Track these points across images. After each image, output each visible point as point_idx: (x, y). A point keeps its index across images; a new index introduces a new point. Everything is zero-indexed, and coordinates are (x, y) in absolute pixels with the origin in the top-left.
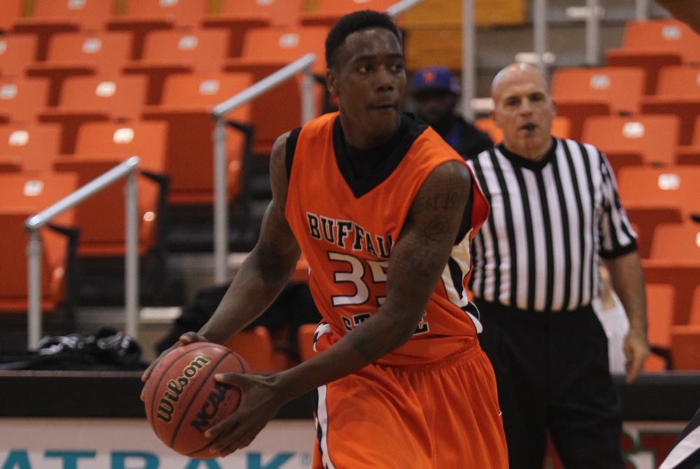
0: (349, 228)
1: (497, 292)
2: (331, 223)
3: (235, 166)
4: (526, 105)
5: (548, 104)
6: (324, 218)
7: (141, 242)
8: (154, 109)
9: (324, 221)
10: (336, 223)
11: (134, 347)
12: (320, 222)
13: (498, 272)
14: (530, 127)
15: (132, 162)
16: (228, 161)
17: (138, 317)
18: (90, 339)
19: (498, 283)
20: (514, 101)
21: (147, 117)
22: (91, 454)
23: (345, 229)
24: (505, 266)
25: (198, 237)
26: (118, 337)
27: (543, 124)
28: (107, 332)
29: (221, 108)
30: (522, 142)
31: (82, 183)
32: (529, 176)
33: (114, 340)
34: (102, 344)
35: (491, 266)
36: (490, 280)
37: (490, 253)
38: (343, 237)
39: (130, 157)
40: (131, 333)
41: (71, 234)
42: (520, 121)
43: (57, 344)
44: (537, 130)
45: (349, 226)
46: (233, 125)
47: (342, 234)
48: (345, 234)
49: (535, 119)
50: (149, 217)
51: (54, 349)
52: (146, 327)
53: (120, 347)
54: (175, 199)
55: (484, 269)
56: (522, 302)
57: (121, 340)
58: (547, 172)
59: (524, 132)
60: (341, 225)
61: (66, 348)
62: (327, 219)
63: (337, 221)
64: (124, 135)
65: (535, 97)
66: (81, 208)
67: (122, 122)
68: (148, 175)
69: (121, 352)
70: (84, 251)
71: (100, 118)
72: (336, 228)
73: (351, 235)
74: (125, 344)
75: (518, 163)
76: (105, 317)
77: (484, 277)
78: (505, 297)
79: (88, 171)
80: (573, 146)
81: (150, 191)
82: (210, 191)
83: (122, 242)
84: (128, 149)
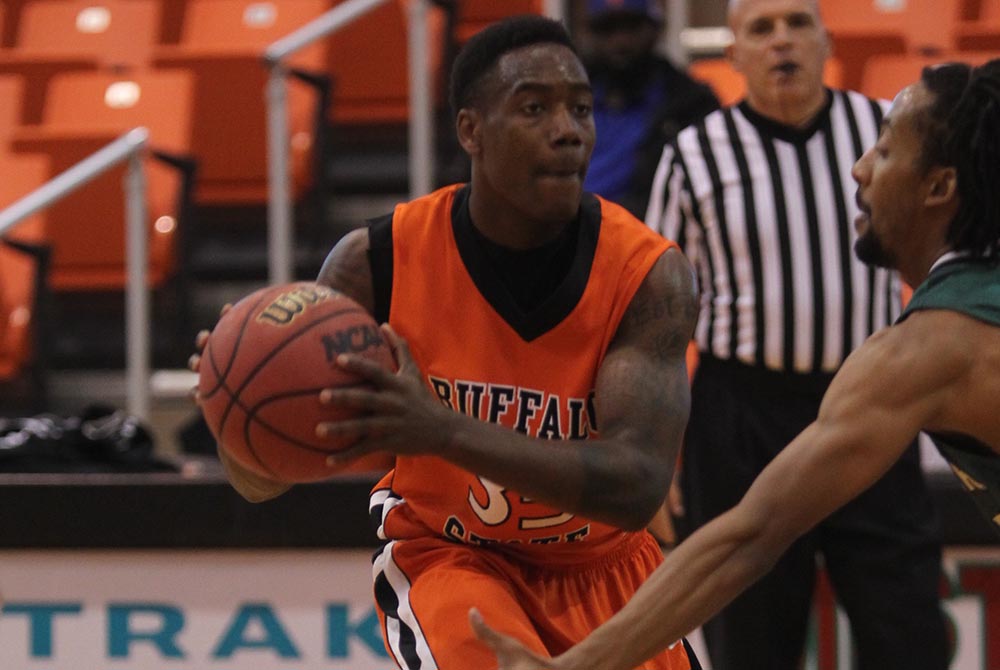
0: (509, 398)
1: (734, 343)
2: (478, 391)
3: (303, 141)
4: (781, 33)
5: (817, 34)
6: (464, 382)
7: (153, 265)
8: (171, 52)
9: (463, 389)
10: (487, 389)
11: (142, 436)
12: (455, 391)
13: (734, 310)
14: (788, 68)
15: (136, 137)
16: (292, 133)
17: (149, 387)
18: (72, 423)
19: (734, 328)
20: (763, 26)
21: (161, 65)
22: (74, 608)
23: (503, 399)
24: (746, 300)
25: (245, 257)
26: (116, 419)
27: (810, 65)
28: (99, 412)
29: (279, 48)
30: (774, 92)
31: (55, 171)
32: (786, 152)
33: (109, 425)
34: (91, 430)
35: (723, 299)
36: (723, 322)
37: (722, 279)
38: (500, 413)
39: (133, 127)
40: (137, 412)
41: (39, 254)
42: (774, 58)
43: (17, 431)
44: (800, 74)
45: (509, 394)
46: (301, 76)
47: (497, 407)
48: (502, 408)
49: (796, 55)
50: (165, 225)
51: (14, 440)
52: (162, 403)
53: (118, 433)
54: (206, 196)
55: (712, 305)
56: (774, 356)
57: (121, 424)
58: (816, 147)
59: (778, 75)
60: (496, 392)
61: (33, 439)
62: (470, 384)
63: (490, 385)
64: (122, 94)
65: (797, 21)
66: (54, 212)
67: (121, 73)
68: (164, 158)
69: (120, 443)
70: (62, 280)
71: (84, 66)
72: (486, 398)
73: (513, 409)
74: (128, 429)
75: (769, 131)
76: (94, 387)
77: (713, 317)
78: (746, 350)
79: (64, 152)
80: (859, 102)
81: (165, 183)
82: (262, 181)
83: (120, 266)
84: (130, 116)
